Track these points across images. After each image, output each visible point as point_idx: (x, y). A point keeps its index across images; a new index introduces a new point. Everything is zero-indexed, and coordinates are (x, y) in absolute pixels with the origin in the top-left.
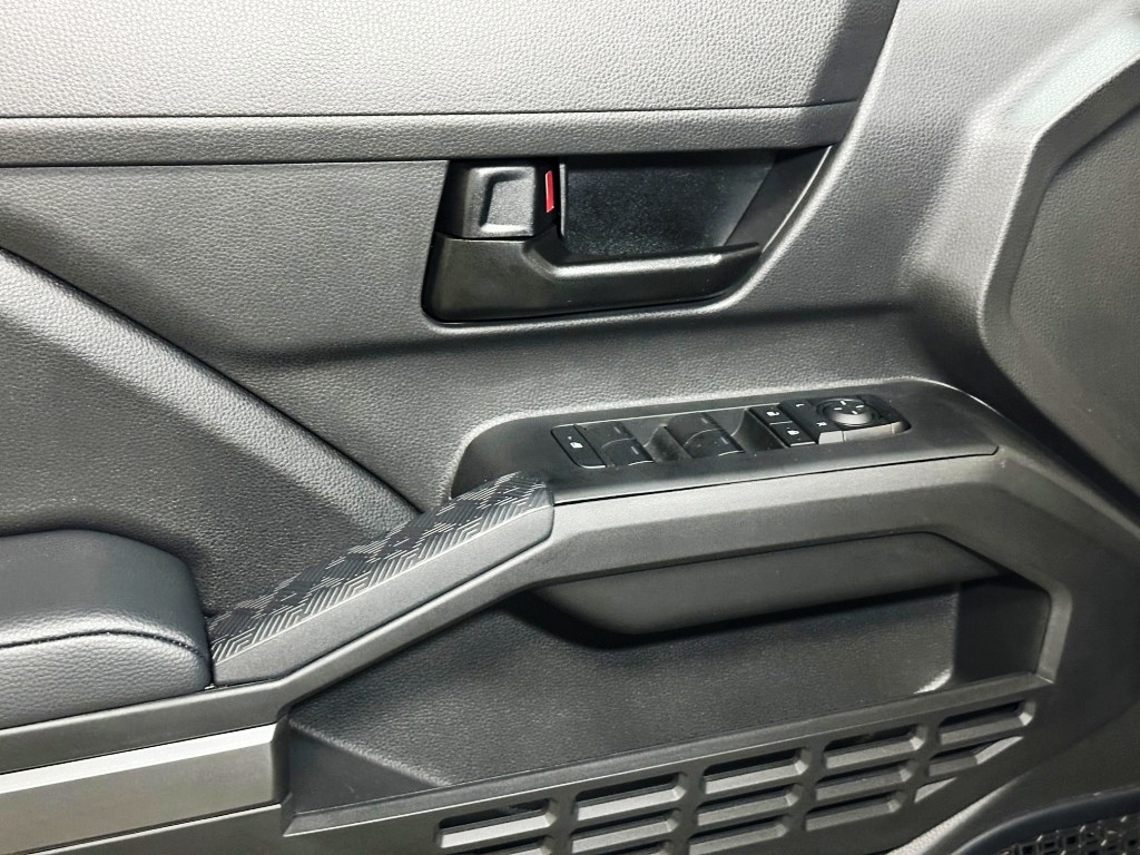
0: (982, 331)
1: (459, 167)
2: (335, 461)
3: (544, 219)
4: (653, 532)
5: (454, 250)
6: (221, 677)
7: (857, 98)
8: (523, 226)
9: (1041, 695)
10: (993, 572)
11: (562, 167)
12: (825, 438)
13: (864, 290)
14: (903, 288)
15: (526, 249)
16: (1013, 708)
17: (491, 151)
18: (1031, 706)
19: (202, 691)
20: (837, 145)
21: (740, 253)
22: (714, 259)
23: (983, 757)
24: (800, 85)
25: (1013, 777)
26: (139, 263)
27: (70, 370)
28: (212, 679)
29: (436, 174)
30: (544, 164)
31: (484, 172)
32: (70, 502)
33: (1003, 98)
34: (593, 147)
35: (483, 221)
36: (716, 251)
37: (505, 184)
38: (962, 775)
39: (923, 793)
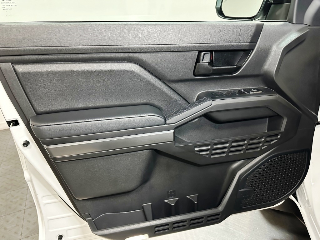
0: (274, 78)
1: (200, 52)
2: (180, 97)
3: (211, 60)
4: (226, 105)
5: (198, 65)
6: (167, 123)
7: (256, 43)
8: (208, 61)
9: (282, 133)
10: (276, 114)
11: (213, 52)
12: (251, 93)
13: (256, 73)
14: (262, 72)
15: (208, 64)
16: (277, 135)
17: (205, 49)
18: (280, 135)
19: (164, 125)
20: (253, 50)
21: (239, 66)
22: (235, 66)
23: (272, 143)
24: (249, 40)
25: (277, 146)
26: (157, 67)
27: (147, 82)
28: (166, 123)
29: (197, 53)
30: (211, 51)
31: (203, 53)
32: (146, 101)
33: (277, 43)
34: (219, 49)
35: (203, 60)
36: (235, 65)
37: (206, 55)
38: (269, 145)
39: (263, 148)
